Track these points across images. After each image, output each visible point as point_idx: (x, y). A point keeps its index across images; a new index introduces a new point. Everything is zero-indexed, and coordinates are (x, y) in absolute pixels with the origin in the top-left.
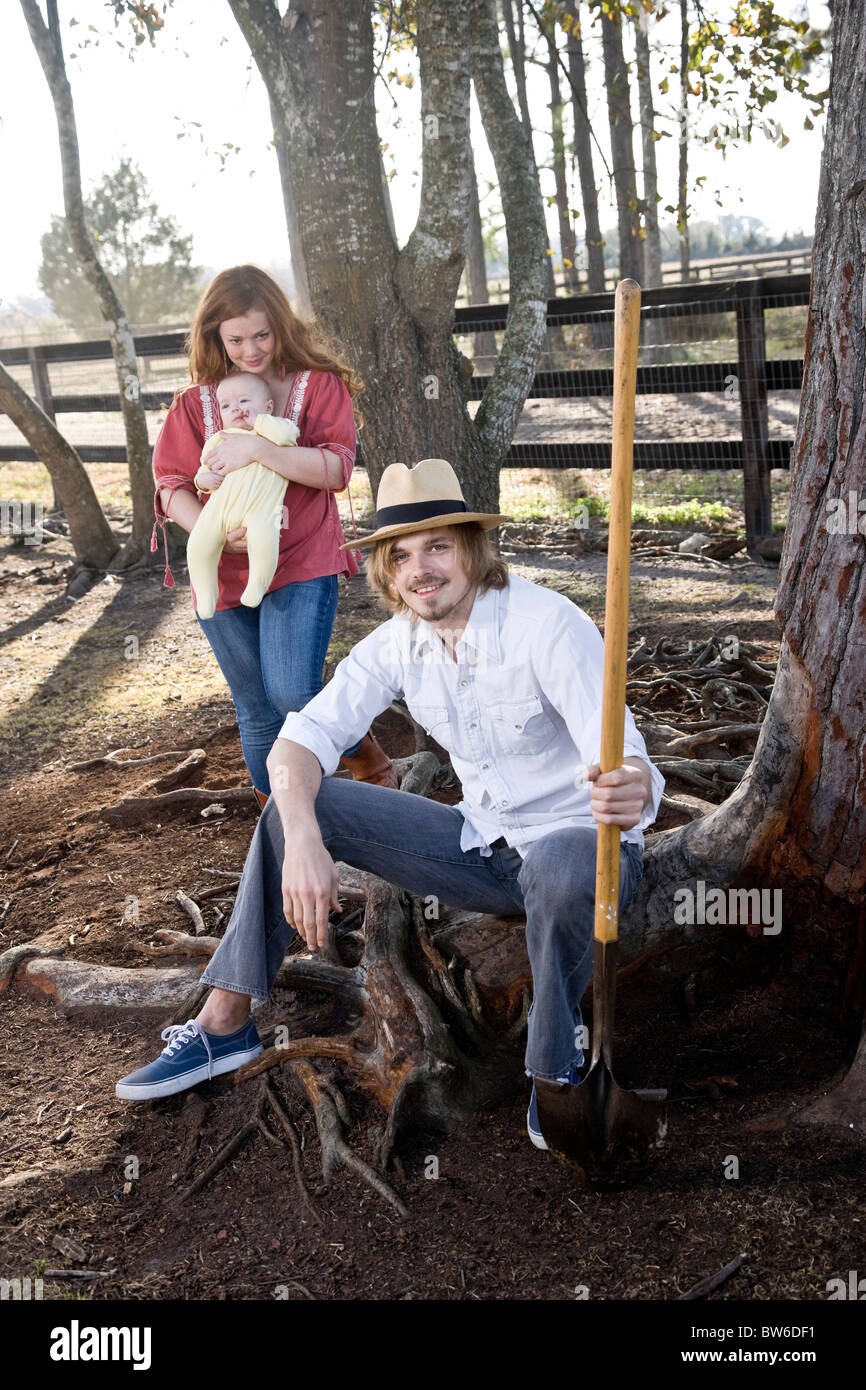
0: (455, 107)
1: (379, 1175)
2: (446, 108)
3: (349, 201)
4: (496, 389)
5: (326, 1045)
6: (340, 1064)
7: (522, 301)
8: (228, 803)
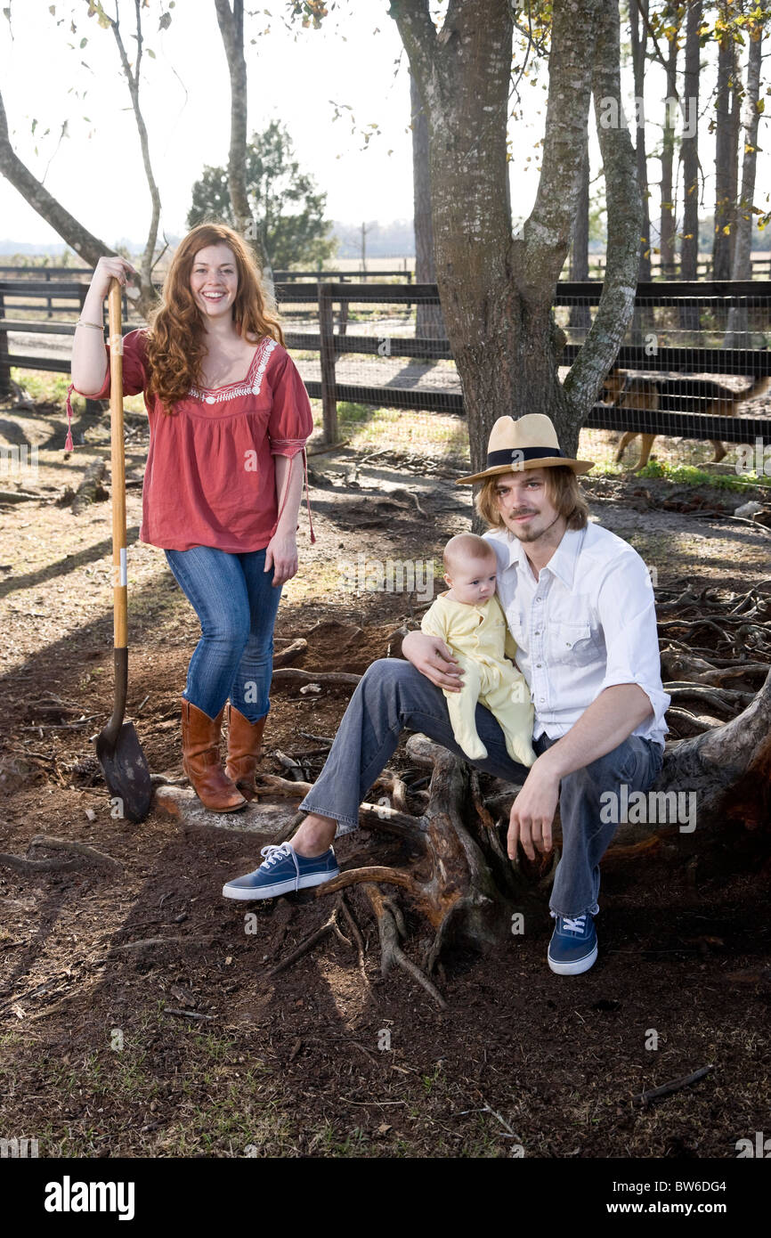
0: (575, 118)
1: (426, 975)
2: (567, 119)
3: (476, 190)
4: (584, 360)
5: (392, 873)
6: (402, 890)
7: (614, 286)
8: (322, 684)
